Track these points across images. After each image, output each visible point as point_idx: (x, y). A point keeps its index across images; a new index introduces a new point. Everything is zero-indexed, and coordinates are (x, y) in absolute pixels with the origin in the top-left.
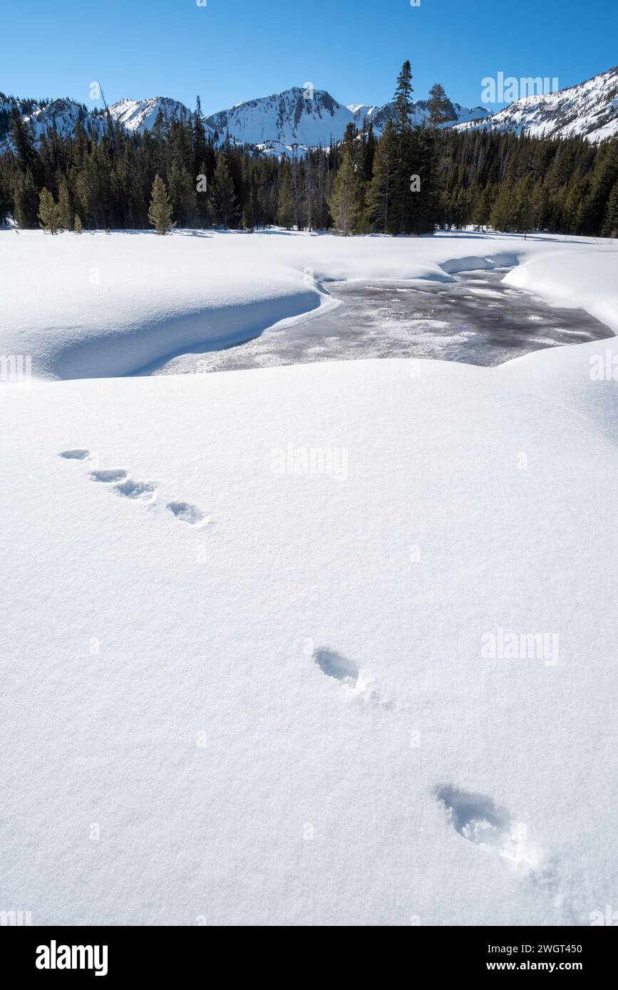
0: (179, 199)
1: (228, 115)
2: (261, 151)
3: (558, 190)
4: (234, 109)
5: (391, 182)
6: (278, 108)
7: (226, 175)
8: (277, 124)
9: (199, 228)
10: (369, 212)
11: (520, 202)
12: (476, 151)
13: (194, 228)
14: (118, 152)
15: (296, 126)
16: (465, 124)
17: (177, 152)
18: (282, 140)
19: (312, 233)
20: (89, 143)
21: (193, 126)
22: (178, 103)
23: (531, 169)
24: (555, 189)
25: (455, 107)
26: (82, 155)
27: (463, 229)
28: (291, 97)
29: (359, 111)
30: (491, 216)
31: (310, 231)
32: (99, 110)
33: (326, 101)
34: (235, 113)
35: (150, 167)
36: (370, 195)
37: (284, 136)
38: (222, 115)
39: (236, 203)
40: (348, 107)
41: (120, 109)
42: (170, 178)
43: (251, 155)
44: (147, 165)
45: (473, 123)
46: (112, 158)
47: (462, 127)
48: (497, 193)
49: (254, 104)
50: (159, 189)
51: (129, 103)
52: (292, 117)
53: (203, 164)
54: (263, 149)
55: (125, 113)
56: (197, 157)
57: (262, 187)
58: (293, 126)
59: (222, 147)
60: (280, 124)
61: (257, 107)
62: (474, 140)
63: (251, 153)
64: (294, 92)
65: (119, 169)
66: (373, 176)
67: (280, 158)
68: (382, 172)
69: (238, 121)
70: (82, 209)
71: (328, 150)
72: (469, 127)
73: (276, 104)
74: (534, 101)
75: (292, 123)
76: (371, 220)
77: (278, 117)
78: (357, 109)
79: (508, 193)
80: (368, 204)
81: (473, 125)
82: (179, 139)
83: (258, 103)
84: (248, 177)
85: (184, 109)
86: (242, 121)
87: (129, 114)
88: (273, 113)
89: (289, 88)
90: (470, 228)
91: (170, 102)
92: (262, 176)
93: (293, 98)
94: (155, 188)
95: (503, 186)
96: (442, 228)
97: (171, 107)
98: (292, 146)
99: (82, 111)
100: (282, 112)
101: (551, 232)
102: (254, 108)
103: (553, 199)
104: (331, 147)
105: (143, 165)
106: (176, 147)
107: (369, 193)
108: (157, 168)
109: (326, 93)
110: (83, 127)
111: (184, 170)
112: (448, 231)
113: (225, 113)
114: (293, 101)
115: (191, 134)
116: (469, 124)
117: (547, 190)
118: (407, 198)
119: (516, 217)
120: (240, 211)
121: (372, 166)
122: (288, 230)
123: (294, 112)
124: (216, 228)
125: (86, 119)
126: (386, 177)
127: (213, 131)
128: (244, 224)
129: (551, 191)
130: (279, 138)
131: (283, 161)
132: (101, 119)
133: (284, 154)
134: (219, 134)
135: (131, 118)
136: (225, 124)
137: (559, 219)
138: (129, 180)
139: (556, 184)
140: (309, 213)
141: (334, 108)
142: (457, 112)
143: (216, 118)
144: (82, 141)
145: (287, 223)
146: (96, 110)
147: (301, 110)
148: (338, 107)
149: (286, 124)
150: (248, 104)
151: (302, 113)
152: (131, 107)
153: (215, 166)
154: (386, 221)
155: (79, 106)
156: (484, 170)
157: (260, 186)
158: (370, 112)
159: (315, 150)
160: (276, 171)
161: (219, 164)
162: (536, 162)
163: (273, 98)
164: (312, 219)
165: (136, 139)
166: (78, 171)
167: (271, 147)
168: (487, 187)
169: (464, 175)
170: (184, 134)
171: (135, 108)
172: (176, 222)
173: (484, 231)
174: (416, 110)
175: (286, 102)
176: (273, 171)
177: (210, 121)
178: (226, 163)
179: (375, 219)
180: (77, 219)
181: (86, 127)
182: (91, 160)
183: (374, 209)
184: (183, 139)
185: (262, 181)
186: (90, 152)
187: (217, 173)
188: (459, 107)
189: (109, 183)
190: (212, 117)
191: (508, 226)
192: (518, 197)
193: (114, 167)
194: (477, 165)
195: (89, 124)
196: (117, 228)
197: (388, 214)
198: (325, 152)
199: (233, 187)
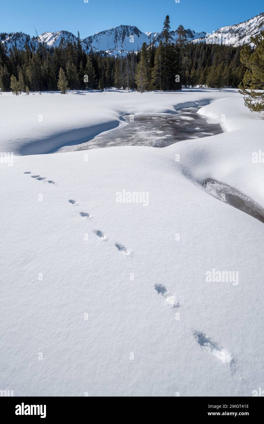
0: (71, 77)
1: (92, 38)
2: (107, 54)
3: (236, 69)
4: (95, 35)
5: (162, 68)
6: (115, 34)
7: (91, 66)
8: (114, 41)
9: (80, 90)
10: (153, 81)
11: (219, 75)
12: (201, 52)
13: (78, 90)
14: (44, 57)
15: (123, 42)
16: (197, 40)
17: (69, 56)
18: (117, 48)
19: (129, 91)
20: (31, 53)
21: (77, 44)
22: (70, 33)
23: (225, 60)
24: (235, 68)
25: (192, 32)
26: (28, 58)
27: (195, 87)
28: (120, 29)
29: (150, 35)
30: (207, 81)
31: (128, 90)
32: (35, 37)
33: (136, 31)
34: (96, 37)
35: (58, 63)
36: (153, 74)
37: (118, 47)
38: (90, 38)
39: (96, 78)
40: (145, 33)
41: (45, 36)
42: (67, 68)
43: (103, 56)
44: (57, 63)
45: (200, 39)
46: (41, 59)
47: (195, 41)
48: (210, 71)
49: (104, 33)
50: (62, 74)
51: (49, 34)
52: (121, 38)
53: (81, 62)
54: (109, 53)
55: (47, 38)
56: (79, 59)
57: (108, 70)
58: (121, 42)
59: (90, 52)
60: (115, 41)
61: (105, 34)
62: (200, 47)
63: (103, 55)
64: (121, 27)
65: (44, 64)
66: (154, 65)
67: (116, 57)
68: (158, 63)
69: (97, 40)
70: (29, 82)
71: (136, 53)
72: (199, 41)
73: (114, 32)
74: (227, 29)
75: (121, 41)
76: (154, 84)
77: (115, 38)
78: (149, 34)
79: (214, 71)
80: (153, 77)
81: (200, 40)
82: (70, 50)
83: (106, 32)
84: (101, 66)
85: (73, 36)
86: (98, 40)
87: (49, 38)
88: (112, 37)
89: (119, 25)
90: (198, 86)
91: (67, 33)
92: (107, 66)
93: (121, 30)
94: (60, 74)
95: (212, 67)
96: (186, 87)
97: (67, 35)
98: (121, 51)
99: (28, 38)
100: (116, 36)
101: (233, 87)
102: (104, 35)
103: (233, 73)
104: (138, 51)
105: (55, 62)
106: (69, 54)
107: (153, 73)
108: (61, 64)
109: (136, 27)
110: (28, 45)
111: (73, 64)
112: (188, 88)
113: (91, 37)
114: (121, 31)
115: (76, 48)
116: (199, 39)
117: (231, 69)
118: (170, 75)
119: (217, 81)
120: (98, 82)
121: (154, 61)
122: (119, 89)
123: (122, 36)
124: (88, 90)
125: (30, 41)
126: (160, 66)
127: (86, 45)
128: (100, 87)
129: (233, 70)
130: (115, 48)
131: (117, 58)
132: (36, 41)
133: (118, 55)
134: (89, 47)
135: (49, 40)
136: (91, 42)
137: (236, 82)
138: (49, 69)
139: (235, 66)
140: (128, 82)
141: (139, 34)
142: (193, 34)
143: (87, 39)
144: (28, 52)
145: (118, 87)
146: (34, 37)
147: (125, 35)
148: (141, 33)
149: (118, 42)
150: (101, 33)
151: (125, 36)
152: (49, 35)
153: (86, 62)
154: (161, 85)
155: (26, 35)
156: (204, 60)
157: (106, 70)
158: (155, 35)
159: (131, 53)
160: (114, 63)
161: (88, 61)
162: (227, 56)
163: (112, 30)
164: (129, 84)
165: (52, 50)
166: (27, 66)
167: (112, 52)
168: (206, 68)
169: (196, 63)
170: (73, 48)
171: (51, 36)
172: (69, 88)
173: (203, 88)
174: (175, 34)
175: (118, 31)
176: (113, 63)
177: (84, 41)
178: (91, 61)
179: (156, 84)
180: (27, 88)
181: (30, 45)
182: (32, 61)
183: (155, 79)
184: (72, 50)
185: (108, 68)
186: (32, 57)
187: (87, 66)
188: (194, 32)
189: (40, 71)
190: (85, 39)
191: (214, 85)
192: (218, 73)
193: (42, 64)
194: (202, 58)
195: (31, 43)
196: (45, 91)
197: (162, 82)
198: (135, 54)
199: (94, 71)
